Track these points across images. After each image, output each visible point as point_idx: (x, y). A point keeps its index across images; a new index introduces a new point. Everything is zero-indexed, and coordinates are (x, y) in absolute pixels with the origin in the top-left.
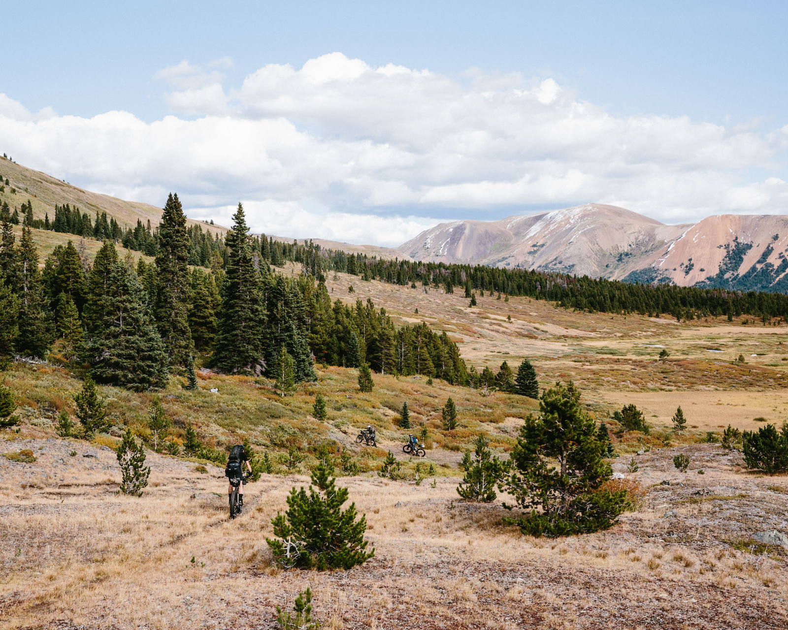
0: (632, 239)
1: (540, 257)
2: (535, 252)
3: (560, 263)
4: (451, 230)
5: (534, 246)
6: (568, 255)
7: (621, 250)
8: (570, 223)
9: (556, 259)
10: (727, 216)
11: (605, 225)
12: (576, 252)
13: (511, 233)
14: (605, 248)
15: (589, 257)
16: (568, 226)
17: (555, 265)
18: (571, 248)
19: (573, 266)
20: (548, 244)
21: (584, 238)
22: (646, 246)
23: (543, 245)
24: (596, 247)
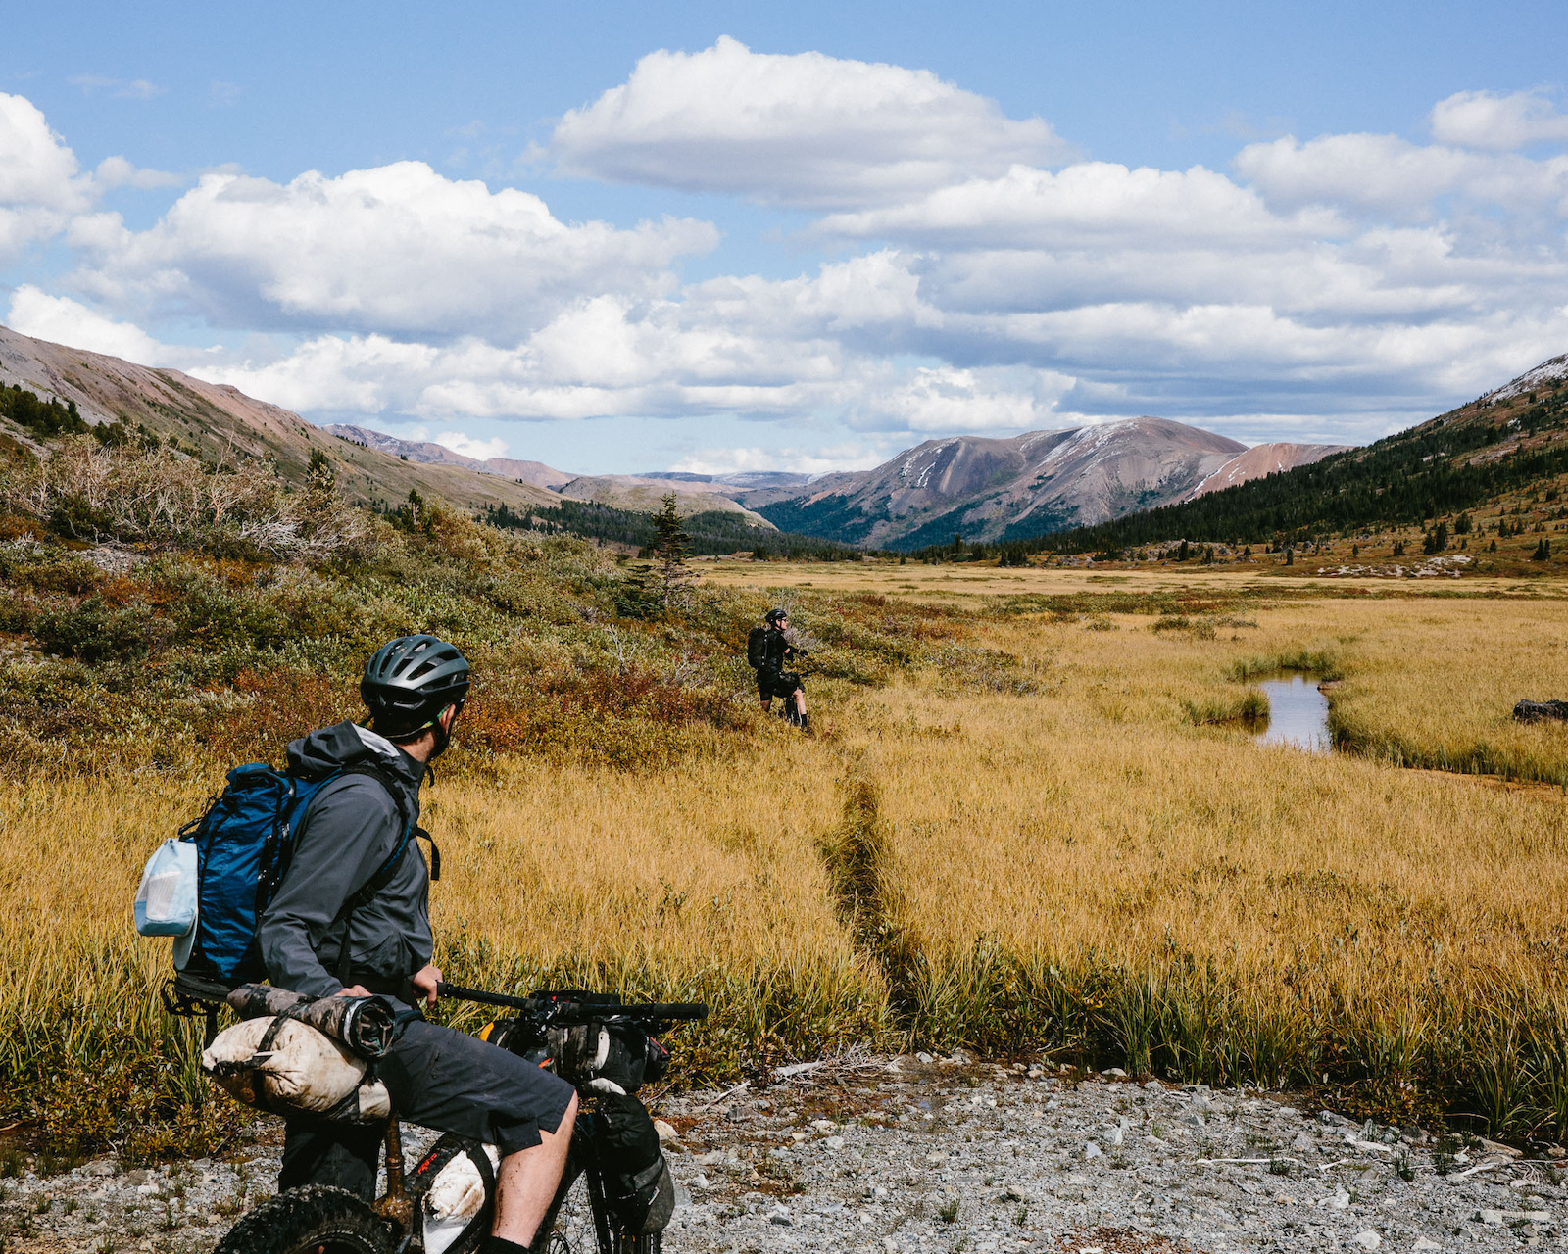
0: (1167, 472)
1: (1043, 493)
2: (1039, 486)
3: (1062, 503)
4: (939, 451)
5: (1040, 477)
6: (1075, 493)
7: (1147, 487)
8: (1094, 446)
9: (1058, 498)
10: (1282, 445)
11: (1135, 452)
12: (1086, 489)
13: (1024, 457)
14: (1125, 485)
15: (1101, 497)
16: (1091, 450)
17: (1056, 505)
18: (1082, 483)
19: (1077, 507)
20: (1058, 475)
21: (1101, 470)
22: (1180, 482)
23: (1051, 477)
24: (1115, 483)
